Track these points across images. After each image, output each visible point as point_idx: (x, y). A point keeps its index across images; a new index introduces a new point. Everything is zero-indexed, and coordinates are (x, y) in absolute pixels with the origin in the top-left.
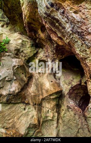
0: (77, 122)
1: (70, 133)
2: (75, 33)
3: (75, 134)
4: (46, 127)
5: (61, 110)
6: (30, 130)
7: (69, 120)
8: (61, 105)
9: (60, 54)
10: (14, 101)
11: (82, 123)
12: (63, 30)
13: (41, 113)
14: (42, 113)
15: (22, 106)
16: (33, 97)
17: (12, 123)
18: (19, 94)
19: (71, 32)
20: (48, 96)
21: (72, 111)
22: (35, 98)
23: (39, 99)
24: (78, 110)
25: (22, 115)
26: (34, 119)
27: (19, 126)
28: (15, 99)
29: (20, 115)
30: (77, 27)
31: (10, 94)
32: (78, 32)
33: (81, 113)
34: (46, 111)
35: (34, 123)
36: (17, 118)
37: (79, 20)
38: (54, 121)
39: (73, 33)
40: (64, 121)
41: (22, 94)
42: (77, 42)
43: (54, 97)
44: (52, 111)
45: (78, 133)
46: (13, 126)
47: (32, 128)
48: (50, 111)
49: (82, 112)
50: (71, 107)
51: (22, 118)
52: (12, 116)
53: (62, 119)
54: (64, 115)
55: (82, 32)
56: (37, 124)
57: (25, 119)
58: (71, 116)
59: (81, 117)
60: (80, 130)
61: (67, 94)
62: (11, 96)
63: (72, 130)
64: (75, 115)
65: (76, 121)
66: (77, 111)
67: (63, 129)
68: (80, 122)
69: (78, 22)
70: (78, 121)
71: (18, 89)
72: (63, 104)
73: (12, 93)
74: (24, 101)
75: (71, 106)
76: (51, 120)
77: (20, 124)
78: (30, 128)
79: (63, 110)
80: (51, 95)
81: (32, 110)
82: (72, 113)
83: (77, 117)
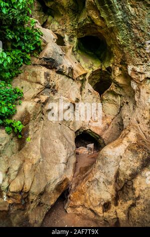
2: (125, 23)
5: (83, 92)
8: (82, 89)
9: (82, 31)
12: (112, 14)
19: (121, 20)
20: (79, 77)
21: (91, 94)
30: (129, 18)
32: (128, 23)
37: (133, 14)
39: (123, 21)
42: (123, 30)
49: (99, 96)
55: (131, 24)
59: (98, 100)
64: (94, 98)
69: (132, 15)
72: (84, 87)
75: (91, 90)
82: (91, 97)
83: (95, 100)
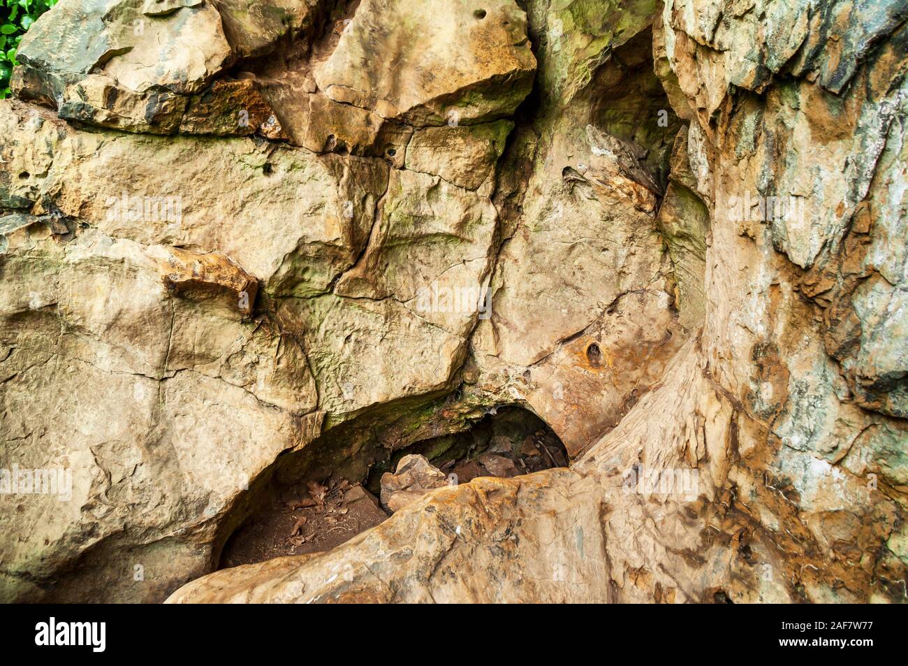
0: (616, 258)
1: (564, 311)
3: (593, 317)
4: (418, 266)
5: (531, 189)
6: (311, 266)
7: (573, 247)
8: (532, 165)
10: (196, 123)
11: (644, 267)
13: (378, 198)
14: (388, 196)
15: (248, 153)
16: (326, 108)
17: (206, 228)
18: (217, 86)
20: (432, 108)
21: (592, 198)
22: (340, 114)
23: (368, 122)
24: (630, 194)
25: (254, 195)
26: (322, 218)
27: (240, 242)
28: (198, 115)
29: (242, 194)
31: (163, 89)
33: (641, 210)
34: (418, 189)
35: (325, 239)
36: (225, 207)
38: (470, 242)
40: (537, 251)
41: (236, 88)
43: (473, 112)
44: (462, 192)
45: (610, 312)
46: (208, 239)
47: (318, 259)
48: (445, 188)
49: (648, 207)
50: (588, 176)
51: (254, 209)
52: (199, 194)
53: (526, 238)
54: (542, 216)
56: (340, 244)
57: (270, 215)
58: (584, 224)
59: (644, 231)
60: (624, 300)
61: (580, 95)
62: (170, 95)
63: (579, 293)
64: (609, 219)
65: (609, 254)
66: (619, 201)
67: (525, 287)
68: (634, 259)
70: (624, 252)
71: (208, 61)
72: (544, 156)
73: (170, 81)
74: (259, 130)
75: (590, 169)
76: (449, 237)
77: (247, 236)
78: (304, 257)
79: (538, 191)
80: (447, 101)
81: (312, 177)
82: (594, 210)
83: (619, 232)
